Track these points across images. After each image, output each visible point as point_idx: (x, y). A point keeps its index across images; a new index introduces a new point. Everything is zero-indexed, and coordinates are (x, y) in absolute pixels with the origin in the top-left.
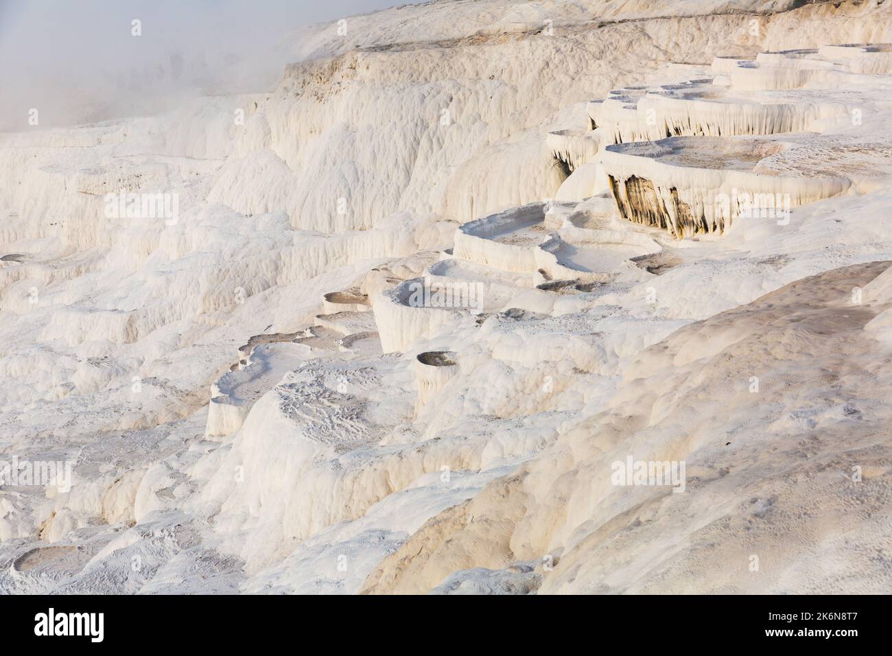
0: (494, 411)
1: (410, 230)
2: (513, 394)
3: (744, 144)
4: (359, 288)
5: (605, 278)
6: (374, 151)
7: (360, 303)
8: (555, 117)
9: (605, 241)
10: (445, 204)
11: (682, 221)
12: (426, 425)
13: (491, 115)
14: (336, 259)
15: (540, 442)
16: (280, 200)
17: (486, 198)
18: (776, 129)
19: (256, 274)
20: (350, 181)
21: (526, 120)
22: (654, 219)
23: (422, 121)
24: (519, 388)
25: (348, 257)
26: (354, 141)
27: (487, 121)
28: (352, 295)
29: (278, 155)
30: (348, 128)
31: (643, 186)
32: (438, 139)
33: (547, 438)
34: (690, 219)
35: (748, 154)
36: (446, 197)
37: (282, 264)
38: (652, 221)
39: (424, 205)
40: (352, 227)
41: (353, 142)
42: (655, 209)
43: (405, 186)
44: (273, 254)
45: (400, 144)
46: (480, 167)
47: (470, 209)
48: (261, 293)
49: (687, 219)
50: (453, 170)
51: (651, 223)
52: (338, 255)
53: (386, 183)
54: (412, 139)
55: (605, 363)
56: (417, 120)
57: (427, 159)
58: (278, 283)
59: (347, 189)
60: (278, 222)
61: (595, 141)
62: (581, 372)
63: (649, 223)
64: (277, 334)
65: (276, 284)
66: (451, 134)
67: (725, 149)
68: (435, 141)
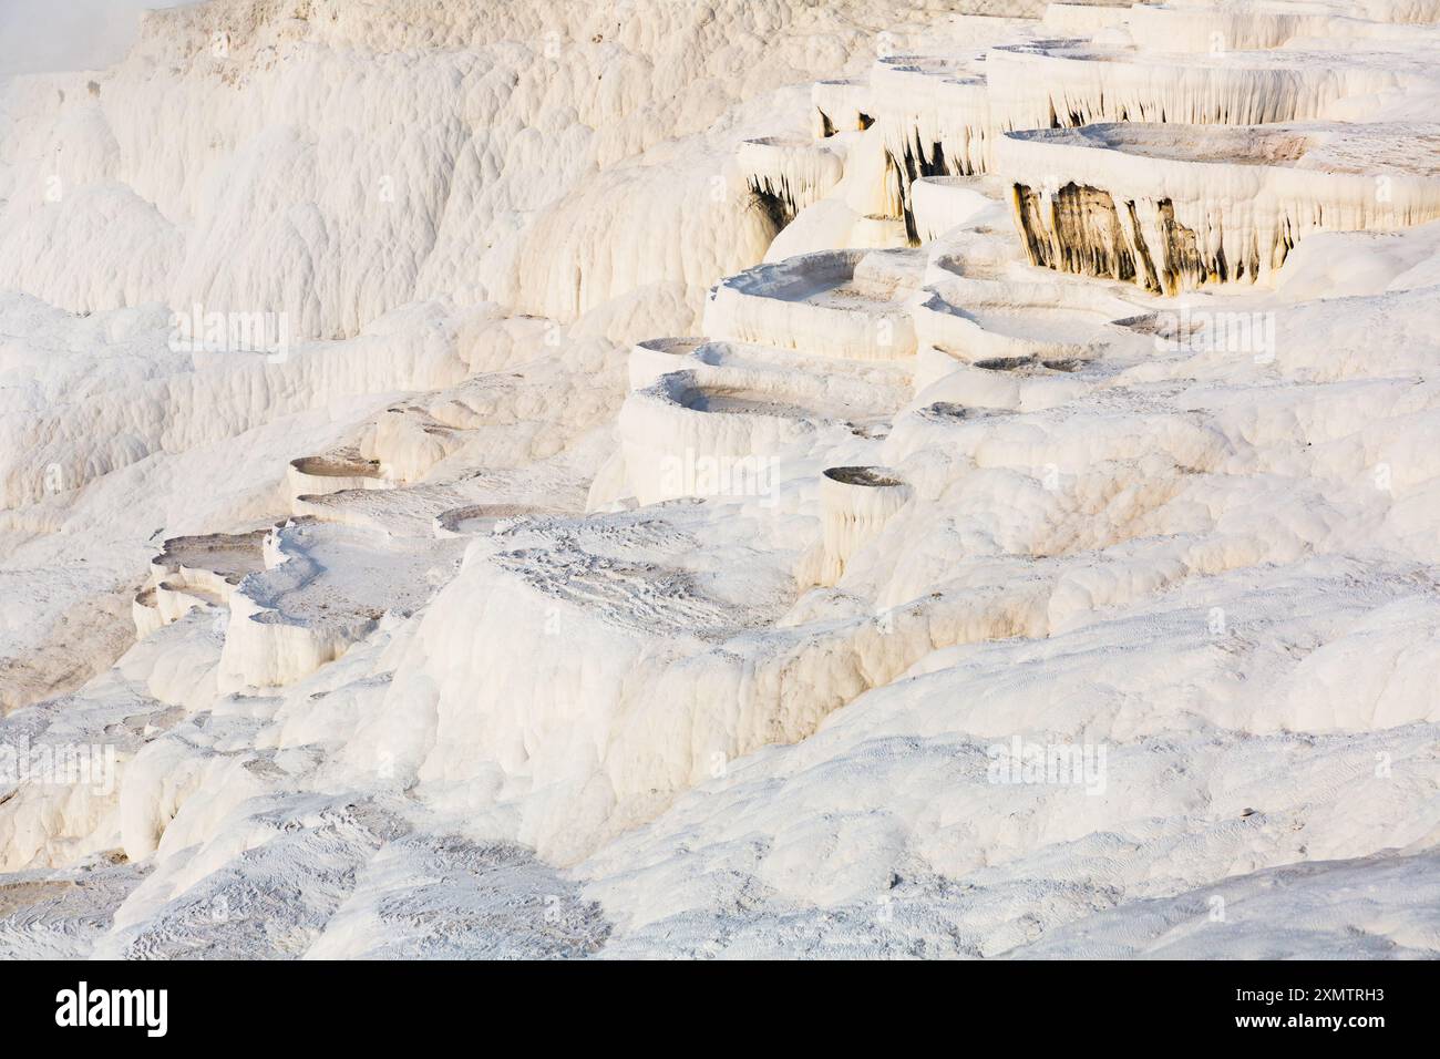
0: (1027, 548)
1: (448, 337)
2: (1058, 517)
3: (1232, 137)
4: (358, 450)
5: (1085, 353)
6: (359, 183)
7: (367, 475)
8: (736, 115)
9: (1024, 301)
10: (517, 285)
11: (1176, 261)
12: (874, 587)
13: (601, 111)
14: (288, 397)
15: (1158, 582)
16: (151, 282)
17: (609, 270)
18: (1268, 114)
19: (119, 428)
20: (309, 242)
21: (675, 122)
22: (1105, 265)
23: (459, 122)
24: (1068, 506)
25: (312, 393)
26: (313, 162)
27: (591, 125)
28: (347, 462)
29: (136, 192)
30: (299, 136)
31: (1087, 203)
32: (493, 160)
33: (1168, 575)
34: (1193, 257)
35: (1242, 153)
36: (517, 270)
37: (172, 409)
38: (1101, 268)
39: (471, 288)
40: (315, 333)
41: (311, 166)
42: (1109, 245)
43: (428, 251)
44: (153, 388)
45: (415, 166)
46: (593, 210)
47: (574, 292)
48: (131, 467)
49: (1186, 258)
50: (528, 219)
51: (1098, 272)
52: (290, 389)
53: (386, 246)
54: (439, 157)
55: (1232, 454)
56: (449, 121)
57: (472, 199)
58: (165, 447)
59: (304, 257)
60: (153, 324)
61: (837, 158)
62: (1191, 471)
63: (1094, 271)
64: (215, 536)
65: (161, 448)
66: (519, 149)
67: (1197, 145)
68: (485, 162)
